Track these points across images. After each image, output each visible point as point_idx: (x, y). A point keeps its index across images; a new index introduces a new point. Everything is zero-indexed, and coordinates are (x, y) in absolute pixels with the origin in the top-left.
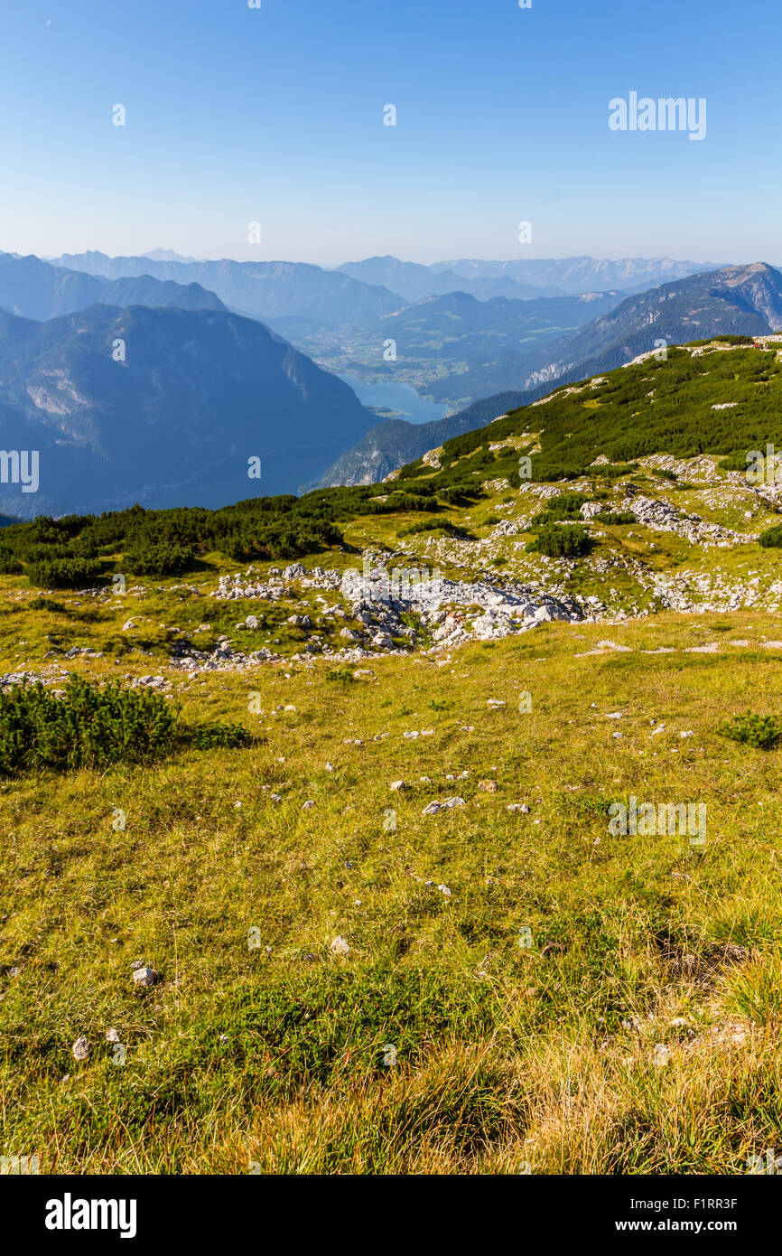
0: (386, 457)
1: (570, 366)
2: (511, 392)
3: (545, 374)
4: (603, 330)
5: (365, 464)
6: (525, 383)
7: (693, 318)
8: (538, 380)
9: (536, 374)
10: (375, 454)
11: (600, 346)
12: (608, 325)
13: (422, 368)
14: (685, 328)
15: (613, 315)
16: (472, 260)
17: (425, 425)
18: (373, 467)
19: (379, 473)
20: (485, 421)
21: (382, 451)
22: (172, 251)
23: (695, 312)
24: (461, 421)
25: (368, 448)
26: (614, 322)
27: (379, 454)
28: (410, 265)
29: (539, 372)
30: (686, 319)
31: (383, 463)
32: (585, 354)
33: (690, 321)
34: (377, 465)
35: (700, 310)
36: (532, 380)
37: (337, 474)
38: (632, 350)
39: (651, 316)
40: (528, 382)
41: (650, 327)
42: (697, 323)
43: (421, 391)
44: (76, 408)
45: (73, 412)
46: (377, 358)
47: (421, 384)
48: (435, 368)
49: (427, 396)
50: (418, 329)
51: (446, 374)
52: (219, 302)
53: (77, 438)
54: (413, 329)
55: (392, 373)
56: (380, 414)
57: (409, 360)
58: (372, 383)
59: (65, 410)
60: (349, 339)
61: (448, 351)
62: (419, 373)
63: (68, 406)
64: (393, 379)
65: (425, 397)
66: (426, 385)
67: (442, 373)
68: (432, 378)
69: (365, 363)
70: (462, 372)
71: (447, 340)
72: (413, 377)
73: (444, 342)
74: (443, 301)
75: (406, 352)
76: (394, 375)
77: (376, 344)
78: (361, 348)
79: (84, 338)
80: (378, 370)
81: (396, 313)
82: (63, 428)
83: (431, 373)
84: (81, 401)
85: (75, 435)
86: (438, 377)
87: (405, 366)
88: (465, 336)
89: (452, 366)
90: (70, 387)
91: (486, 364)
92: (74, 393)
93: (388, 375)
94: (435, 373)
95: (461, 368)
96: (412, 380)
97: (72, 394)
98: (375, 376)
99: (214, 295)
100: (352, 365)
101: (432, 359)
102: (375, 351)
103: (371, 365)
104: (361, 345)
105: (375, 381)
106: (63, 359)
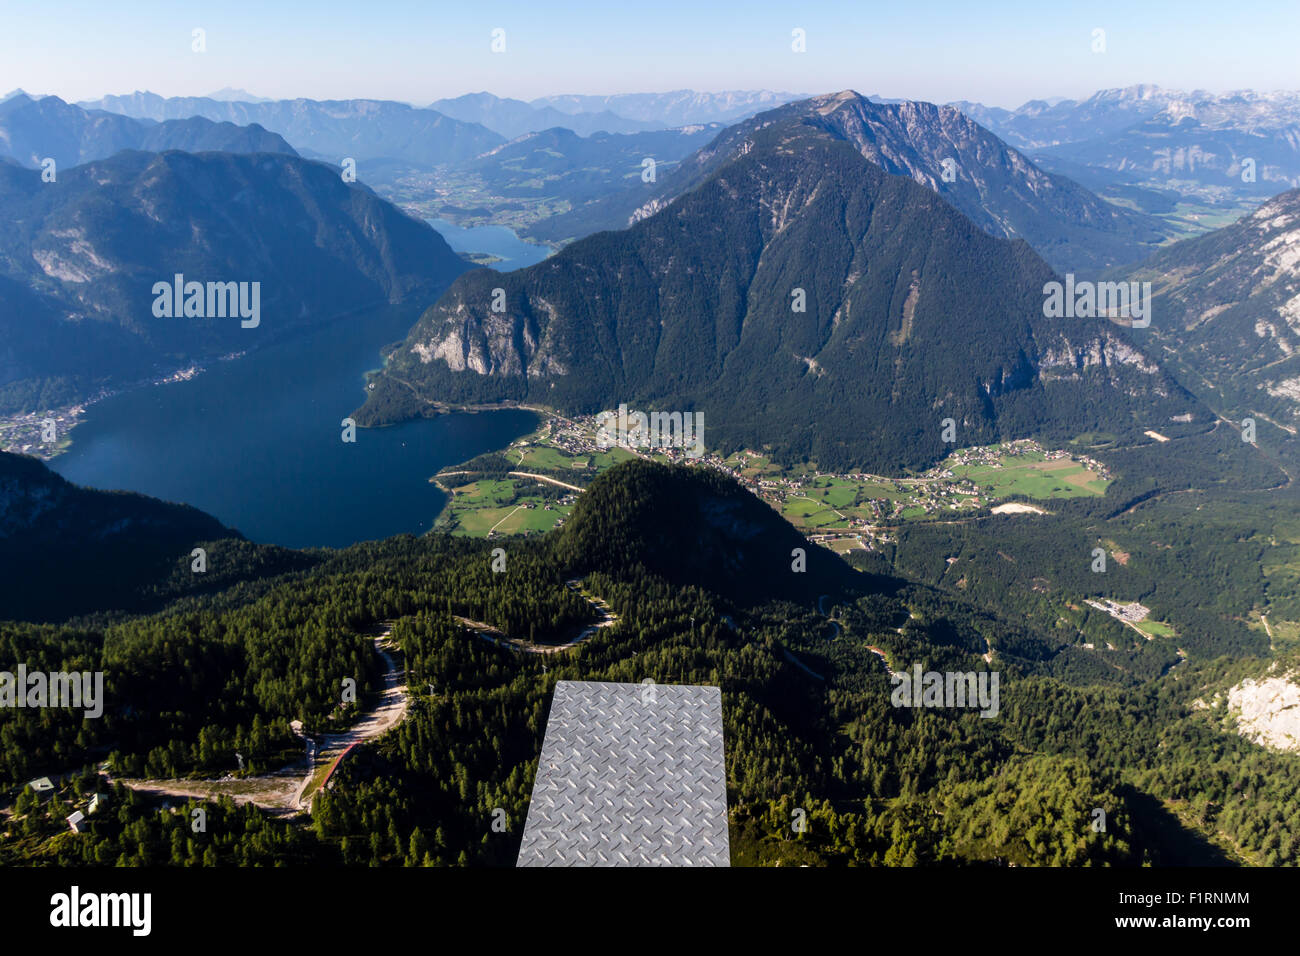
0: (473, 311)
1: (671, 202)
2: (606, 232)
3: (648, 210)
4: (702, 162)
5: (450, 320)
6: (628, 221)
7: (786, 147)
8: (641, 217)
9: (638, 210)
10: (460, 308)
11: (699, 178)
12: (707, 157)
13: (522, 209)
14: (779, 158)
15: (711, 147)
16: (573, 96)
17: (517, 271)
18: (459, 323)
19: (466, 329)
20: (580, 265)
21: (467, 303)
23: (788, 140)
24: (554, 266)
25: (452, 302)
26: (713, 154)
27: (465, 308)
29: (641, 208)
30: (780, 148)
31: (469, 317)
32: (684, 189)
33: (784, 149)
34: (463, 321)
35: (793, 138)
36: (636, 217)
37: (421, 333)
38: (730, 182)
39: (746, 146)
40: (631, 219)
41: (744, 157)
42: (791, 152)
43: (522, 233)
44: (97, 275)
45: (94, 278)
46: (474, 199)
47: (521, 226)
48: (536, 208)
49: (528, 239)
50: (518, 168)
51: (548, 214)
52: (285, 145)
53: (99, 310)
54: (512, 168)
55: (490, 215)
56: (476, 261)
57: (509, 201)
58: (468, 228)
59: (83, 277)
60: (444, 181)
61: (550, 190)
62: (520, 214)
63: (86, 272)
64: (491, 222)
65: (525, 240)
66: (527, 227)
67: (544, 213)
68: (533, 219)
69: (461, 206)
70: (565, 212)
71: (548, 178)
72: (513, 219)
73: (545, 181)
74: (543, 138)
75: (506, 193)
76: (493, 217)
77: (474, 185)
78: (457, 190)
79: (106, 191)
80: (475, 213)
81: (494, 152)
82: (81, 298)
83: (532, 214)
84: (103, 266)
85: (97, 307)
86: (540, 218)
87: (504, 207)
88: (567, 173)
89: (554, 206)
90: (86, 248)
91: (590, 202)
92: (93, 256)
93: (486, 218)
94: (536, 214)
95: (564, 207)
96: (512, 222)
97: (91, 258)
98: (472, 219)
99: (278, 137)
100: (447, 209)
101: (533, 199)
102: (473, 193)
103: (468, 208)
104: (458, 187)
105: (472, 225)
106: (76, 216)
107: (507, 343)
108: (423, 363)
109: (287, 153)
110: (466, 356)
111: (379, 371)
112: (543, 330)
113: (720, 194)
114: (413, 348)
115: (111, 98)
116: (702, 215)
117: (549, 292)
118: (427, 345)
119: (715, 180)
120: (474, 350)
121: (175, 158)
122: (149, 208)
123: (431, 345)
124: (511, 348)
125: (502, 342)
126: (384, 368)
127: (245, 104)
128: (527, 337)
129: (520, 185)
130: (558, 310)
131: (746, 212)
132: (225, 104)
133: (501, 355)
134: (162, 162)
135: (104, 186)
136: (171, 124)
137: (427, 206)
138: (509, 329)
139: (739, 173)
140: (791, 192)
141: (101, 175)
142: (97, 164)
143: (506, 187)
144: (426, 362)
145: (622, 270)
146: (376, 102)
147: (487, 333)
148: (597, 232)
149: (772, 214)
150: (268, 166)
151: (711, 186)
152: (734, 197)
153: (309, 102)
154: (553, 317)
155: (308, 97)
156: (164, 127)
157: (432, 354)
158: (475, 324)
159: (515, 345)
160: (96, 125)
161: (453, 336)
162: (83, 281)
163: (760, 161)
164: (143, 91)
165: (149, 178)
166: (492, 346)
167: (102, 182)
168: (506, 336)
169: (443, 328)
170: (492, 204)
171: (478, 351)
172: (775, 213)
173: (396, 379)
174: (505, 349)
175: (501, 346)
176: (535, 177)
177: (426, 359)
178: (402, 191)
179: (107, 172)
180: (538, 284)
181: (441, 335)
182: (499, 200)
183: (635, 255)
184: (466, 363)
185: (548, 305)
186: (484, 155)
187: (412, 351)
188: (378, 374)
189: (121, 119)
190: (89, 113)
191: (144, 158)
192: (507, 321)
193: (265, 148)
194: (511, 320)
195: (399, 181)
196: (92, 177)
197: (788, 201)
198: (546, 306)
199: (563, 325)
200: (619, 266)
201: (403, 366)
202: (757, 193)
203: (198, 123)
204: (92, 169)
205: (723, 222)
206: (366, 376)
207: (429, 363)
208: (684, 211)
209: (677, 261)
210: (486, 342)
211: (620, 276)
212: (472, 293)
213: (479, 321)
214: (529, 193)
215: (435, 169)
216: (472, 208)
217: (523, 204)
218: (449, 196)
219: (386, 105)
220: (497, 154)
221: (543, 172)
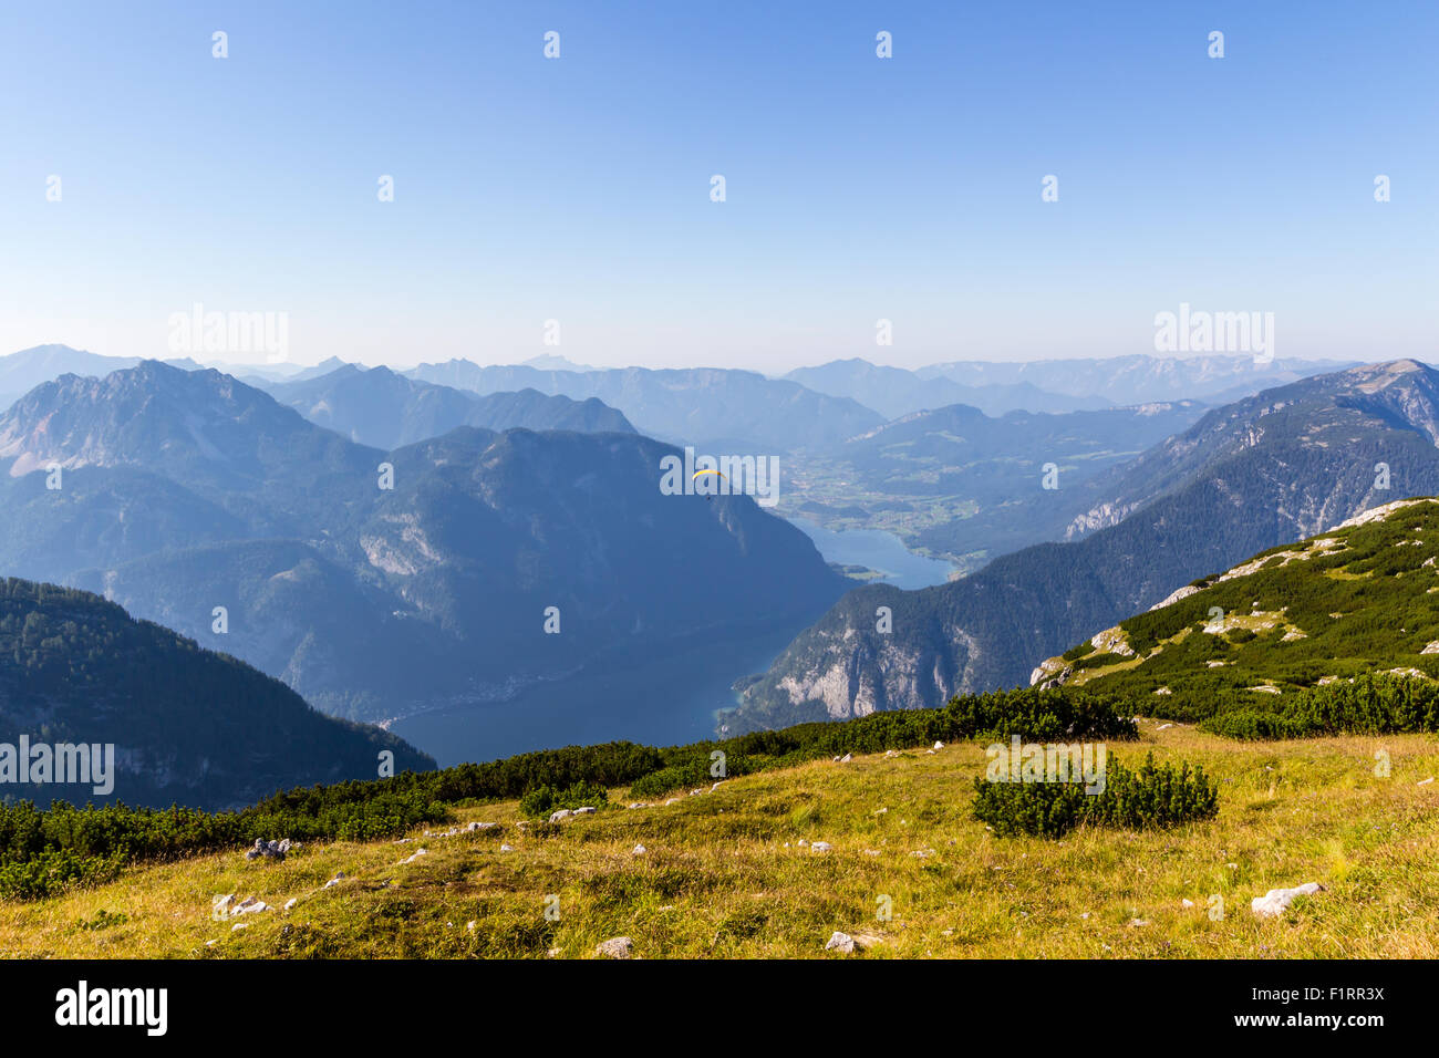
0: (867, 639)
1: (1134, 507)
2: (1048, 544)
3: (1095, 518)
4: (1178, 455)
5: (833, 648)
6: (1065, 532)
7: (1315, 438)
8: (1086, 526)
9: (1082, 518)
10: (849, 633)
11: (1177, 477)
12: (1185, 448)
13: (911, 509)
14: (1306, 452)
15: (1192, 434)
16: (975, 363)
17: (924, 590)
18: (846, 653)
19: (855, 662)
20: (1014, 586)
21: (859, 628)
22: (562, 357)
23: (1318, 429)
24: (977, 585)
25: (836, 625)
26: (1194, 444)
27: (855, 634)
28: (888, 370)
29: (1087, 516)
30: (1304, 439)
31: (861, 646)
32: (1154, 489)
33: (1313, 441)
34: (853, 650)
35: (1326, 426)
36: (1077, 526)
37: (792, 662)
38: (1230, 484)
39: (1252, 435)
40: (1070, 530)
41: (1250, 450)
42: (1324, 445)
43: (912, 542)
44: (425, 567)
45: (420, 571)
46: (844, 495)
47: (910, 532)
48: (929, 509)
49: (921, 549)
50: (903, 456)
51: (946, 518)
52: (625, 423)
53: (421, 608)
54: (895, 456)
55: (867, 516)
56: (851, 575)
57: (890, 498)
58: (838, 531)
59: (409, 569)
60: (803, 471)
61: (947, 486)
62: (907, 516)
63: (414, 564)
64: (867, 526)
65: (917, 551)
66: (918, 534)
67: (940, 516)
68: (926, 523)
69: (827, 502)
70: (971, 516)
71: (945, 470)
72: (898, 522)
73: (941, 475)
74: (940, 417)
75: (888, 489)
76: (871, 519)
77: (843, 477)
78: (822, 482)
79: (444, 472)
80: (845, 513)
81: (869, 435)
82: (404, 593)
83: (923, 516)
84: (432, 557)
85: (419, 604)
86: (934, 523)
87: (886, 506)
88: (972, 465)
89: (954, 508)
90: (419, 537)
91: (1005, 504)
92: (424, 545)
93: (861, 520)
94: (930, 517)
95: (969, 510)
96: (894, 526)
97: (420, 547)
98: (844, 520)
99: (618, 412)
100: (809, 506)
101: (924, 497)
102: (841, 487)
103: (836, 506)
104: (822, 478)
105: (842, 528)
106: (413, 499)
107: (909, 684)
108: (793, 704)
109: (627, 432)
110: (852, 698)
111: (734, 709)
112: (960, 672)
113: (1216, 499)
114: (780, 682)
115: (424, 366)
116: (1190, 527)
117: (970, 620)
118: (800, 679)
119: (1207, 480)
120: (864, 690)
121: (519, 436)
122: (487, 492)
123: (805, 680)
124: (914, 692)
125: (903, 682)
126: (739, 707)
127: (569, 374)
128: (938, 679)
129: (907, 478)
130: (982, 645)
131: (1258, 524)
132: (548, 373)
133: (900, 700)
134: (505, 441)
135: (440, 465)
136: (499, 397)
138: (913, 666)
139: (1242, 471)
140: (1327, 500)
141: (438, 455)
142: (435, 442)
143: (887, 481)
144: (797, 703)
145: (1072, 597)
146: (722, 371)
147: (884, 669)
149: (1298, 529)
150: (614, 448)
151: (1203, 488)
152: (1237, 503)
153: (643, 371)
154: (974, 653)
155: (642, 366)
156: (489, 401)
157: (806, 692)
158: (867, 656)
159: (919, 690)
160: (421, 401)
161: (837, 670)
162: (408, 573)
163: (1276, 457)
164: (459, 359)
165: (490, 459)
166: (889, 688)
167: (438, 462)
168: (909, 676)
169: (824, 660)
170: (868, 502)
171: (869, 692)
172: (1303, 528)
173: (756, 722)
174: (907, 692)
175: (901, 689)
176: (926, 467)
177: (797, 700)
179: (445, 451)
180: (954, 609)
181: (820, 667)
182: (877, 497)
183: (1090, 576)
184: (852, 708)
185: (967, 637)
186: (855, 438)
187: (778, 687)
188: (734, 713)
189: (447, 392)
190: (414, 383)
191: (482, 436)
192: (912, 655)
193: (599, 428)
194: (917, 654)
196: (428, 456)
197: (1322, 512)
198: (964, 638)
199: (988, 666)
200: (1069, 591)
201: (764, 705)
202: (1273, 500)
203: (530, 395)
204: (430, 448)
205: (1222, 537)
206: (717, 714)
207: (801, 704)
208: (1162, 522)
209: (1154, 588)
210: (881, 682)
211: (1069, 604)
212: (864, 615)
213: (874, 652)
214: (919, 488)
215: (789, 455)
216: (840, 506)
217: (912, 503)
218: (810, 490)
219: (734, 375)
220: (874, 437)
221: (938, 462)
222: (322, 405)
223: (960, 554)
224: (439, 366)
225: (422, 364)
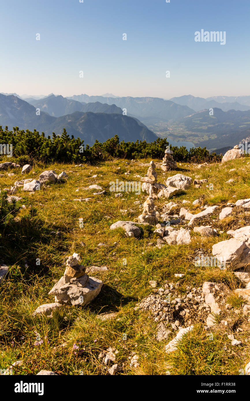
9: (243, 139)
29: (245, 139)
36: (242, 142)
40: (240, 143)
46: (181, 132)
47: (197, 142)
48: (203, 136)
50: (198, 122)
51: (207, 139)
52: (122, 111)
54: (196, 122)
55: (186, 138)
57: (193, 133)
58: (177, 142)
60: (171, 125)
61: (209, 130)
62: (197, 138)
66: (199, 143)
68: (202, 140)
69: (176, 134)
70: (214, 138)
71: (209, 126)
72: (194, 140)
75: (193, 131)
77: (181, 127)
78: (175, 128)
80: (180, 137)
81: (190, 116)
83: (201, 138)
87: (191, 135)
88: (217, 124)
89: (210, 136)
91: (224, 136)
93: (184, 139)
94: (203, 138)
95: (214, 137)
96: (193, 141)
98: (179, 139)
99: (120, 109)
100: (171, 135)
101: (202, 133)
102: (181, 130)
104: (176, 127)
105: (178, 141)
106: (61, 130)
115: (75, 96)
121: (90, 114)
122: (80, 129)
129: (198, 128)
132: (106, 98)
134: (86, 115)
136: (90, 104)
137: (164, 134)
142: (68, 115)
143: (193, 128)
146: (152, 98)
148: (226, 147)
150: (116, 118)
153: (131, 98)
155: (131, 96)
156: (88, 105)
160: (70, 104)
164: (84, 94)
165: (82, 120)
167: (69, 121)
170: (187, 134)
176: (204, 125)
178: (156, 128)
179: (71, 118)
186: (186, 117)
189: (77, 102)
190: (69, 100)
191: (81, 114)
193: (115, 112)
195: (156, 124)
196: (67, 119)
203: (98, 103)
204: (67, 117)
214: (202, 131)
215: (169, 121)
216: (179, 135)
217: (199, 135)
218: (172, 130)
219: (155, 99)
220: (191, 116)
221: (208, 124)
222: (45, 106)
223: (209, 149)
224: (79, 96)
225: (74, 95)
